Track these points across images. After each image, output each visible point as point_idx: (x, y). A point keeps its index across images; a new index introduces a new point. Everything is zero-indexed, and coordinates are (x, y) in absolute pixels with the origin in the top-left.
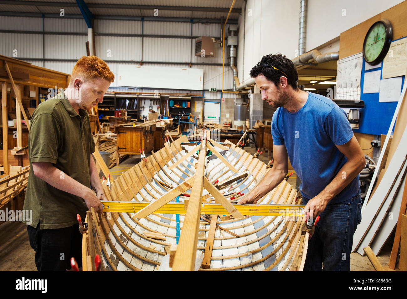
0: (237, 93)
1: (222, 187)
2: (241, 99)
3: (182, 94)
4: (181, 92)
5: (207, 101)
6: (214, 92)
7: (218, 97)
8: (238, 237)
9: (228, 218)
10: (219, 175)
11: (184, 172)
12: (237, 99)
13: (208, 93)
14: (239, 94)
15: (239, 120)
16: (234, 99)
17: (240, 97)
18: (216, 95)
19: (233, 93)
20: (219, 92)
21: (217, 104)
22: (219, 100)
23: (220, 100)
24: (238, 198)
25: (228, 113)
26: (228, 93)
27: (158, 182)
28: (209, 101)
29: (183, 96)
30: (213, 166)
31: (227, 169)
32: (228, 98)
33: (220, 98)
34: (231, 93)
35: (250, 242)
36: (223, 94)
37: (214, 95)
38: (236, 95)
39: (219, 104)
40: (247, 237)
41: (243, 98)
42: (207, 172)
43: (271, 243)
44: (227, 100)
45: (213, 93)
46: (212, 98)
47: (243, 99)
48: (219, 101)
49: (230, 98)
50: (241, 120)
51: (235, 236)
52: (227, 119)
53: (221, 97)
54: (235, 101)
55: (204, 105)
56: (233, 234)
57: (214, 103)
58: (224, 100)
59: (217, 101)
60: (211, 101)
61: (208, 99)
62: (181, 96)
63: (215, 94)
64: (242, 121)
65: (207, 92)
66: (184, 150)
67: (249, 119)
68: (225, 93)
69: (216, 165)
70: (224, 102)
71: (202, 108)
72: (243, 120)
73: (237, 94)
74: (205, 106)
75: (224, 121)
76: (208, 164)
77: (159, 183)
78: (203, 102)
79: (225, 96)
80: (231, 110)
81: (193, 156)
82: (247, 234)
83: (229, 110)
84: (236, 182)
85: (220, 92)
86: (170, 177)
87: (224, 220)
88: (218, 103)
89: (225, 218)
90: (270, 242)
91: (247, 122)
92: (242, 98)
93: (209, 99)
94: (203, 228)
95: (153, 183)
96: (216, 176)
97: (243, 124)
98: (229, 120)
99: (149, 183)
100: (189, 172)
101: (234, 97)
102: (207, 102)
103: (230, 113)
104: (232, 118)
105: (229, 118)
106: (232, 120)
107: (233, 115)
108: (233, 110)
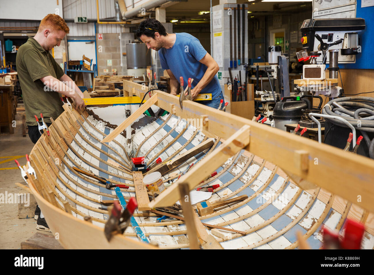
0: (123, 24)
1: (173, 167)
2: (130, 34)
3: (26, 28)
4: (24, 25)
5: (71, 39)
6: (83, 23)
7: (91, 32)
8: (244, 235)
9: (211, 210)
10: (158, 150)
11: (102, 151)
12: (123, 34)
13: (73, 25)
14: (126, 26)
15: (135, 68)
16: (119, 34)
17: (128, 30)
18: (88, 29)
19: (116, 24)
20: (91, 23)
21: (91, 45)
22: (93, 36)
23: (95, 37)
24: (208, 181)
25: (109, 58)
26: (107, 25)
27: (72, 168)
28: (75, 39)
29: (28, 33)
30: (143, 138)
31: (170, 139)
32: (107, 33)
33: (94, 35)
34: (111, 25)
35: (270, 239)
36: (98, 28)
37: (83, 29)
38: (121, 27)
39: (94, 44)
40: (259, 232)
41: (133, 32)
42: (134, 148)
43: (310, 233)
44: (106, 36)
45: (81, 26)
46: (81, 34)
47: (133, 34)
48: (93, 39)
49: (111, 32)
50: (139, 68)
51: (240, 234)
52: (110, 68)
53: (97, 32)
54: (120, 37)
55: (67, 46)
56: (234, 232)
57: (85, 43)
58: (102, 36)
59: (89, 39)
60: (80, 39)
61: (73, 37)
62: (25, 32)
63: (85, 26)
64: (140, 70)
65: (71, 24)
66: (92, 116)
67: (150, 67)
68: (102, 25)
69: (147, 135)
70: (101, 40)
71: (64, 52)
72: (141, 68)
73: (123, 26)
74: (70, 48)
75: (104, 72)
76: (133, 134)
77: (75, 171)
78: (66, 41)
79: (102, 30)
80: (114, 53)
81: (106, 124)
82: (256, 229)
83: (110, 53)
84: (193, 158)
85: (93, 24)
86: (86, 160)
87: (205, 214)
88: (92, 42)
89: (206, 211)
90: (308, 233)
91: (149, 71)
92: (130, 32)
93: (74, 35)
94: (177, 230)
95: (67, 171)
96: (153, 152)
97: (143, 74)
98: (112, 70)
99: (62, 170)
100: (109, 150)
101: (118, 30)
102: (73, 41)
103: (113, 57)
104: (118, 66)
105: (112, 67)
106: (117, 70)
107: (118, 61)
108: (118, 53)
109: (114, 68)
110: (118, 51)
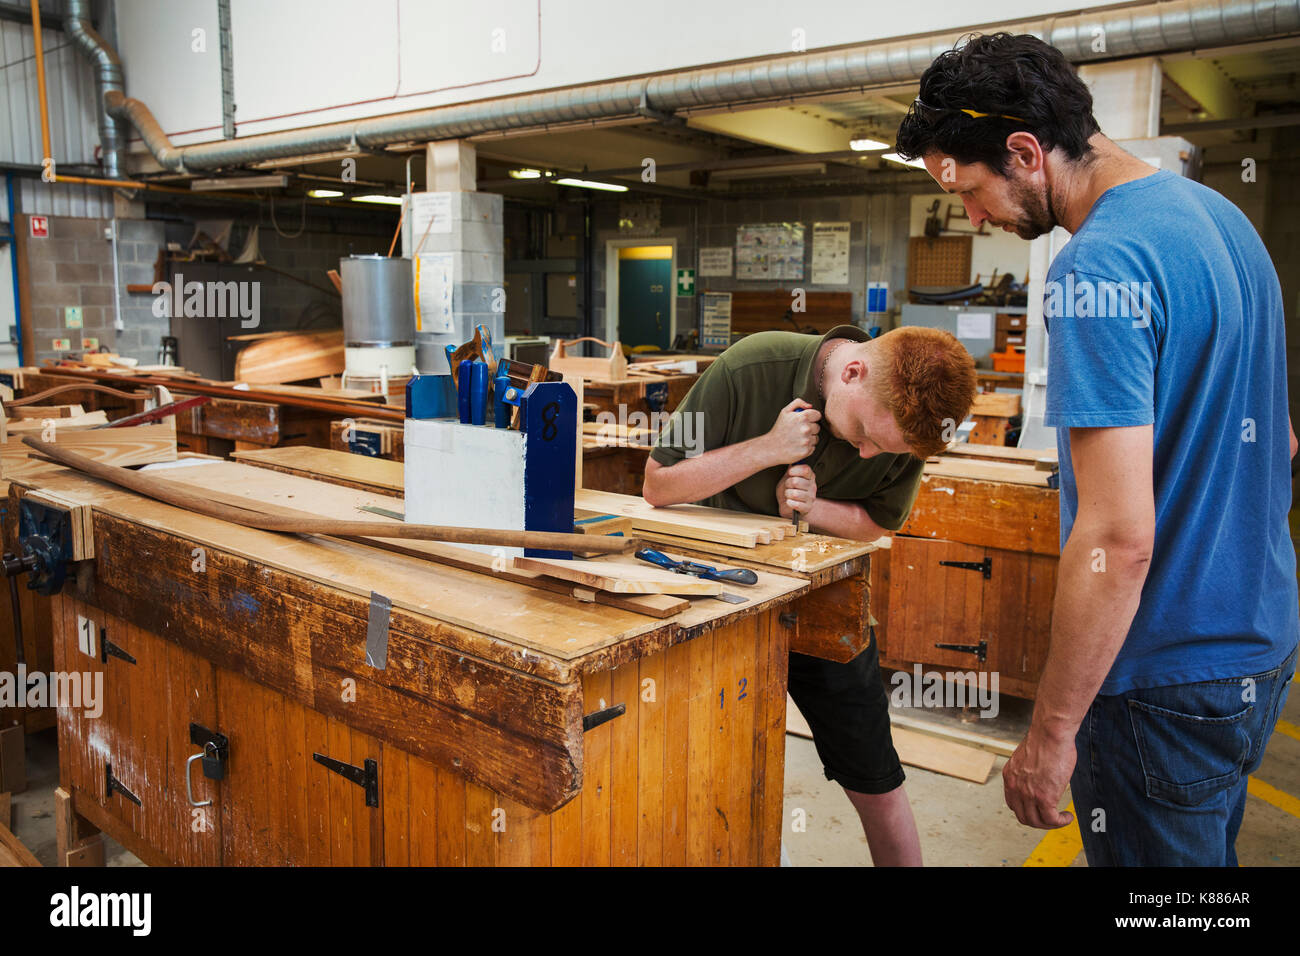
14: (138, 196)
16: (108, 222)
17: (140, 211)
19: (102, 188)
22: (3, 225)
23: (9, 226)
25: (73, 303)
32: (68, 218)
33: (7, 218)
39: (8, 251)
44: (62, 228)
48: (5, 232)
52: (74, 336)
53: (13, 209)
73: (131, 195)
75: (57, 347)
79: (36, 204)
80: (90, 284)
83: (76, 286)
85: (3, 181)
92: (149, 217)
98: (84, 341)
101: (92, 209)
103: (87, 300)
104: (102, 329)
105: (82, 333)
106: (99, 341)
107: (103, 312)
108: (101, 283)
109: (90, 335)
110: (101, 278)
